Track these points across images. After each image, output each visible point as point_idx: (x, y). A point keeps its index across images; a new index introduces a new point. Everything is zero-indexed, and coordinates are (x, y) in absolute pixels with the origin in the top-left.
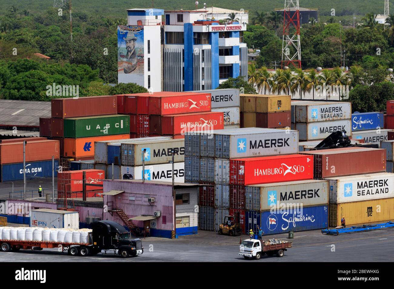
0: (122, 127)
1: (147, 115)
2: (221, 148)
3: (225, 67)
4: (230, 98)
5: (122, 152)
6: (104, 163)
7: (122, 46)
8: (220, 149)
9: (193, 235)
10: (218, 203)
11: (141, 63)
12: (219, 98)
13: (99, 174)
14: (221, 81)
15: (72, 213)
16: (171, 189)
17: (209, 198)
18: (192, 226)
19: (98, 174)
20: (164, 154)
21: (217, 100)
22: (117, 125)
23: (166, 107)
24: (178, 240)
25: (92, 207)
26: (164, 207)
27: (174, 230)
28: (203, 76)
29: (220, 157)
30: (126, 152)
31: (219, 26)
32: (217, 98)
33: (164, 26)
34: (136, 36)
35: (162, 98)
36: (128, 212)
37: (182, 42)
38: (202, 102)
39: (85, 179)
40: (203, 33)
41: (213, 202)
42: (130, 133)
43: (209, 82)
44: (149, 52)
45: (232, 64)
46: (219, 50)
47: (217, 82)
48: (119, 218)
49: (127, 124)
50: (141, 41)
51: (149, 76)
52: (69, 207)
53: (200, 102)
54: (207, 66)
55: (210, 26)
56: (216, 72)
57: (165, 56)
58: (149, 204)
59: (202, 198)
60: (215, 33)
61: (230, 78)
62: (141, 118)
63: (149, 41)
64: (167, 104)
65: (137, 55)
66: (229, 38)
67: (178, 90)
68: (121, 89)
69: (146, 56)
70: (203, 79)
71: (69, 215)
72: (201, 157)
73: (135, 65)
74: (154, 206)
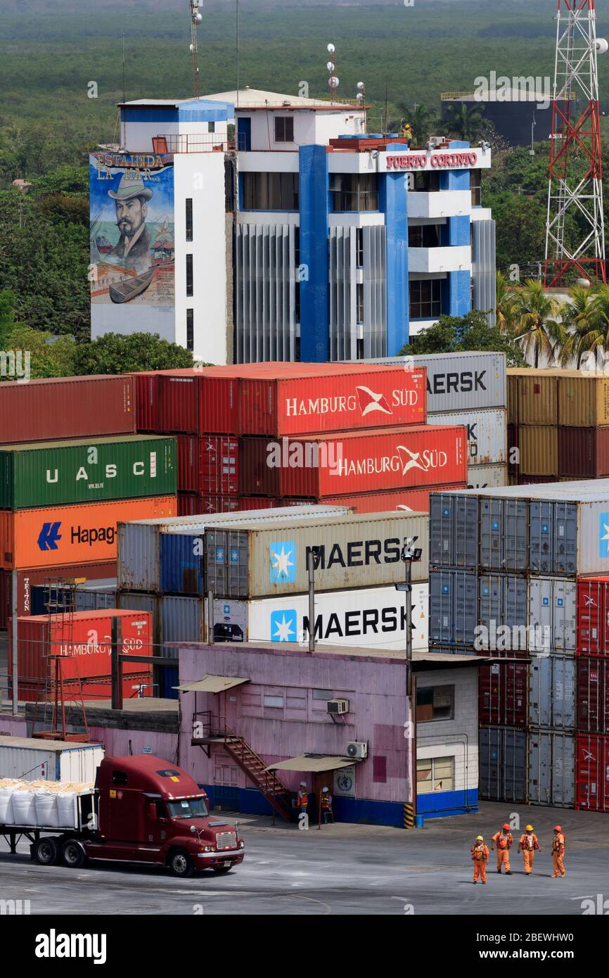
0: (153, 475)
1: (231, 435)
2: (549, 543)
3: (426, 283)
4: (478, 380)
5: (209, 555)
6: (149, 588)
7: (104, 219)
8: (545, 546)
9: (466, 816)
10: (538, 716)
11: (166, 269)
12: (444, 380)
13: (137, 623)
14: (417, 328)
15: (84, 749)
16: (401, 671)
17: (510, 701)
18: (461, 788)
19: (133, 624)
20: (336, 561)
21: (439, 388)
22: (139, 469)
23: (292, 410)
24: (426, 832)
25: (143, 728)
26: (379, 727)
27: (411, 800)
28: (360, 310)
29: (544, 572)
30: (220, 555)
31: (409, 153)
32: (439, 380)
33: (233, 154)
34: (149, 187)
35: (279, 384)
36: (261, 743)
37: (294, 206)
38: (398, 395)
39: (119, 640)
40: (359, 176)
41: (522, 712)
42: (179, 492)
43: (379, 328)
44: (189, 236)
45: (448, 274)
46: (409, 227)
47: (402, 329)
48: (231, 762)
49: (169, 465)
50: (164, 203)
51: (190, 312)
52: (70, 728)
53: (394, 396)
54: (373, 278)
55: (381, 152)
56: (400, 298)
57: (238, 247)
58: (332, 721)
59: (486, 699)
60: (397, 175)
61: (443, 317)
62: (211, 447)
63: (189, 203)
64: (295, 400)
65: (151, 245)
66: (437, 190)
67: (281, 356)
68: (111, 352)
69: (181, 249)
70: (360, 319)
71: (75, 754)
72: (482, 571)
73: (145, 277)
74: (347, 728)
